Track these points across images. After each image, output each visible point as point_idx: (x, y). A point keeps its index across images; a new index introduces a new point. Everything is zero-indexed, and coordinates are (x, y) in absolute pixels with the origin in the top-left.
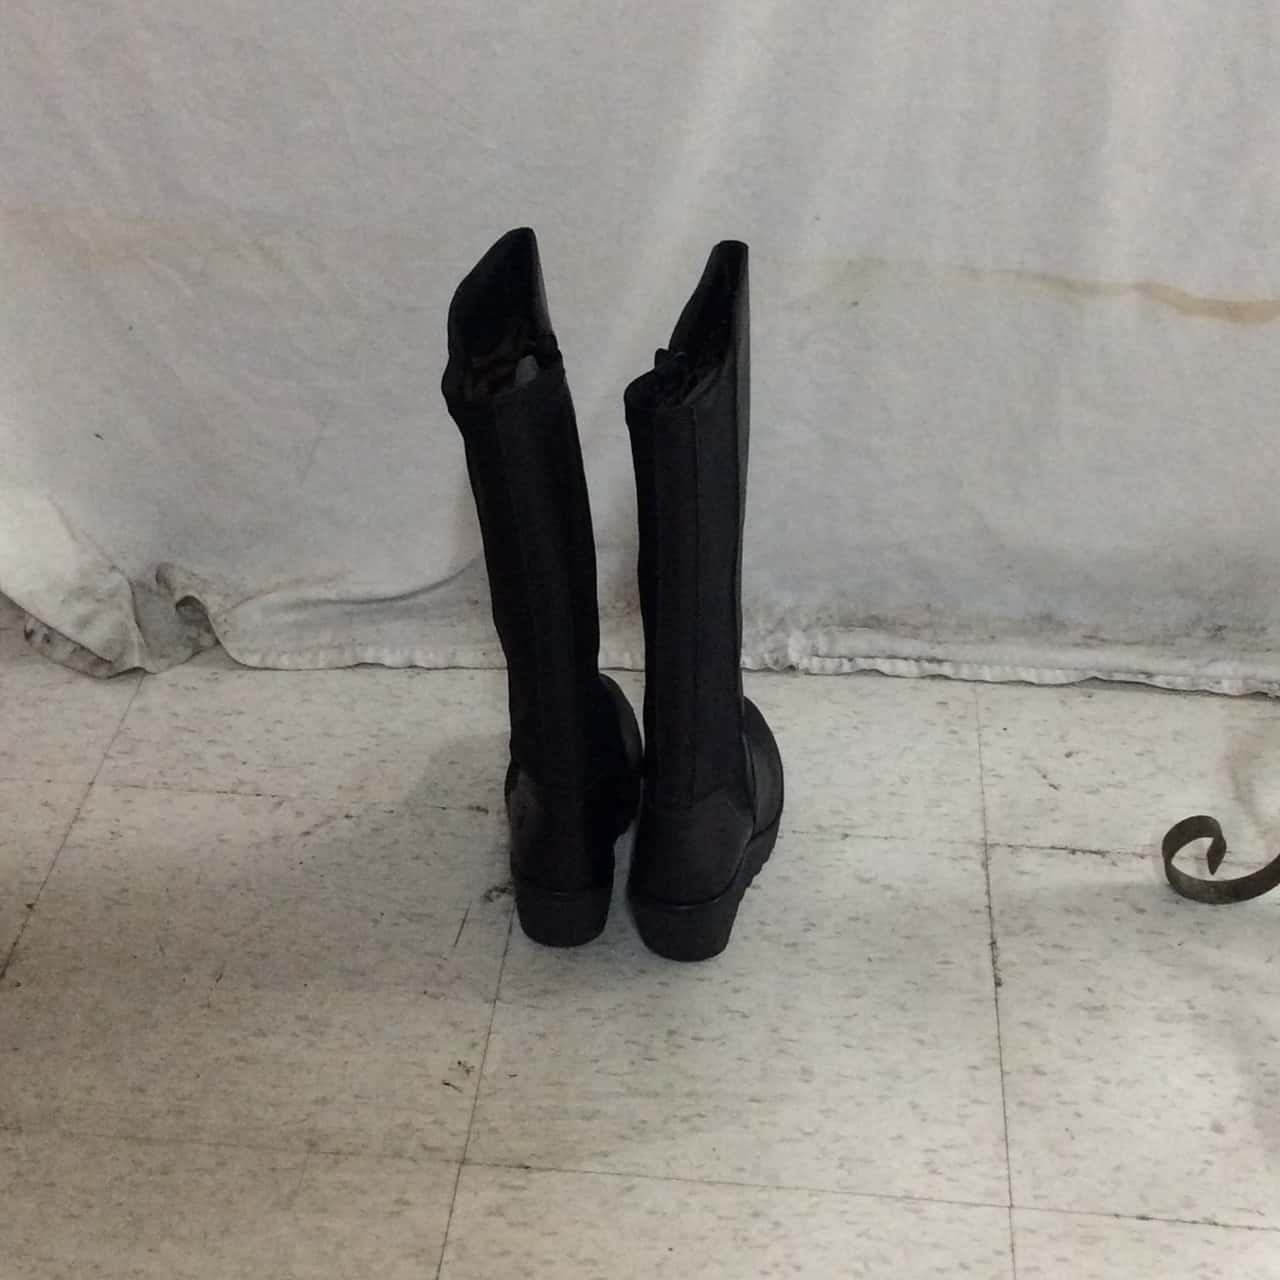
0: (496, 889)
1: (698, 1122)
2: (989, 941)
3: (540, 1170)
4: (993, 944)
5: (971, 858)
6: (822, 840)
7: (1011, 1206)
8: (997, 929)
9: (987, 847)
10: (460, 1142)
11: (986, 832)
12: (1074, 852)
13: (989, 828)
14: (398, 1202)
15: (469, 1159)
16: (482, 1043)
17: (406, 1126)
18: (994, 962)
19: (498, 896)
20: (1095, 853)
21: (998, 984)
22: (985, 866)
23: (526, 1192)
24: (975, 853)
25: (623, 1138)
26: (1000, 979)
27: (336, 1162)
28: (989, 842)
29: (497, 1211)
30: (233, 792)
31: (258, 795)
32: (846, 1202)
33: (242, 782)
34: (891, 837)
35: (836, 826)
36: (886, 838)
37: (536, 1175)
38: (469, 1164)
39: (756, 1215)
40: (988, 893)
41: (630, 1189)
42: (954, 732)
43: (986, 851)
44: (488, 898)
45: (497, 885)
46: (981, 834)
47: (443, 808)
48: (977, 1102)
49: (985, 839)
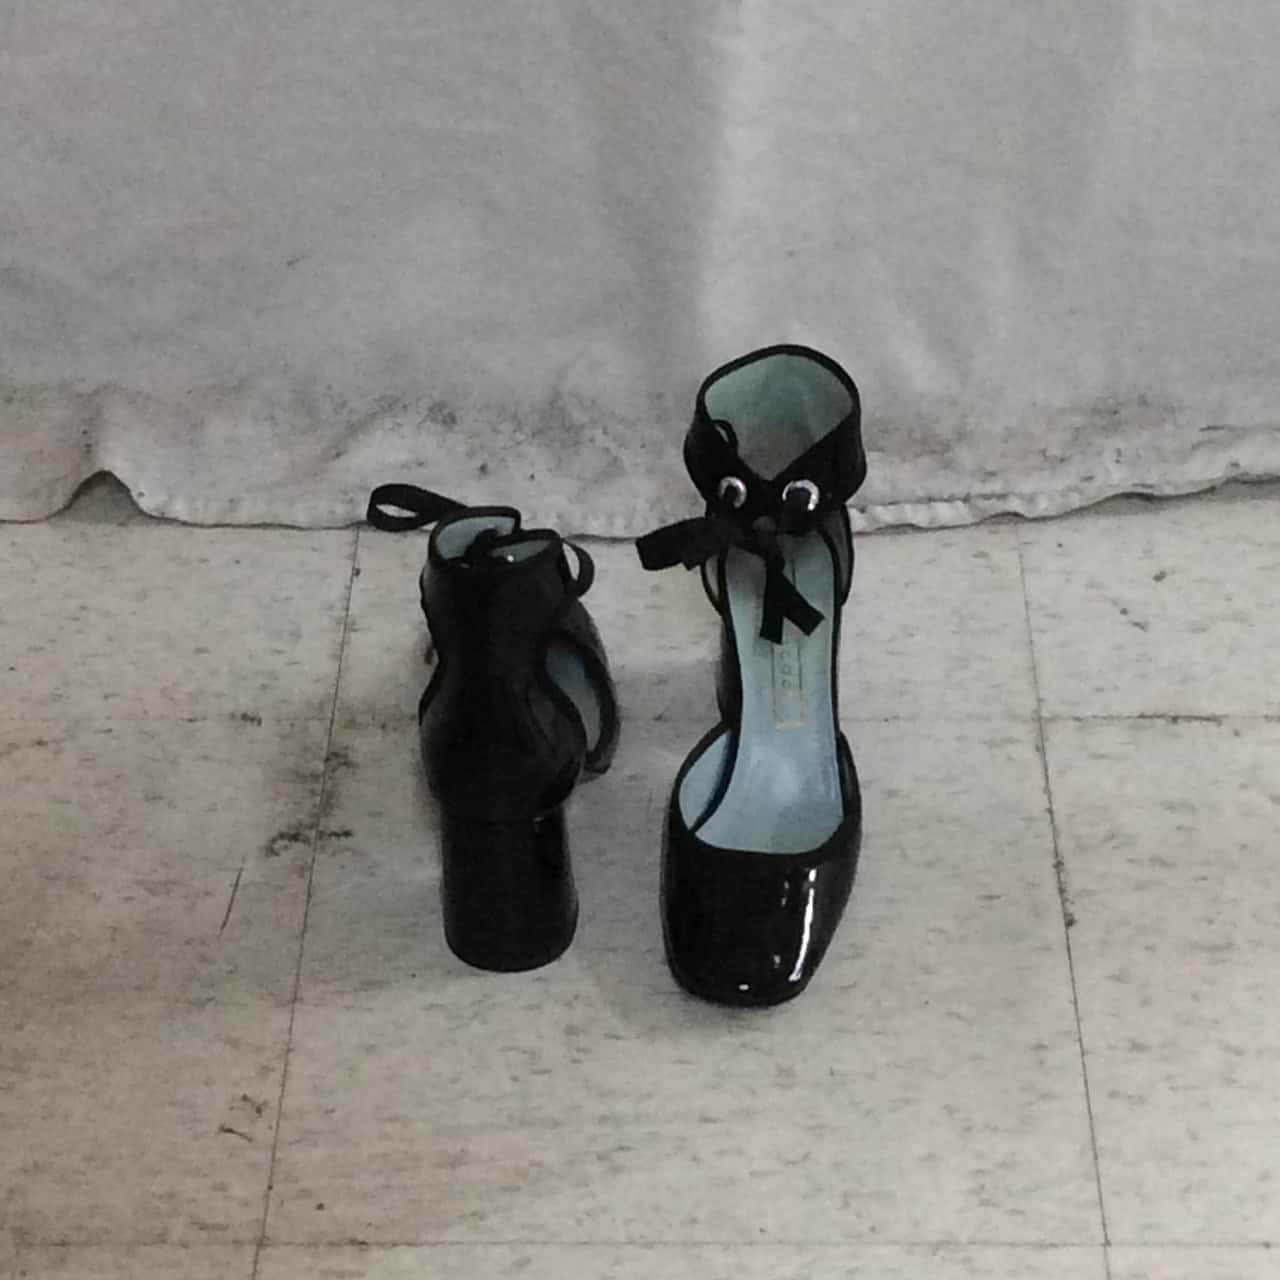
0: (282, 836)
1: (620, 1158)
2: (1054, 861)
3: (382, 1245)
4: (1059, 864)
5: (1016, 741)
7: (1107, 1243)
8: (1066, 845)
9: (1041, 723)
10: (256, 1213)
11: (1040, 701)
12: (1175, 719)
13: (1045, 694)
15: (271, 1238)
16: (279, 1065)
17: (171, 1196)
18: (1062, 891)
19: (286, 847)
20: (1208, 719)
21: (1070, 923)
22: (1041, 750)
24: (1024, 733)
25: (507, 1189)
26: (1071, 915)
27: (63, 1257)
28: (1044, 716)
32: (856, 1256)
34: (896, 718)
36: (886, 720)
37: (376, 1254)
38: (271, 1246)
40: (1047, 791)
42: (981, 555)
43: (1041, 729)
44: (270, 851)
45: (284, 830)
46: (1031, 704)
47: (191, 720)
48: (1047, 1096)
49: (1037, 711)
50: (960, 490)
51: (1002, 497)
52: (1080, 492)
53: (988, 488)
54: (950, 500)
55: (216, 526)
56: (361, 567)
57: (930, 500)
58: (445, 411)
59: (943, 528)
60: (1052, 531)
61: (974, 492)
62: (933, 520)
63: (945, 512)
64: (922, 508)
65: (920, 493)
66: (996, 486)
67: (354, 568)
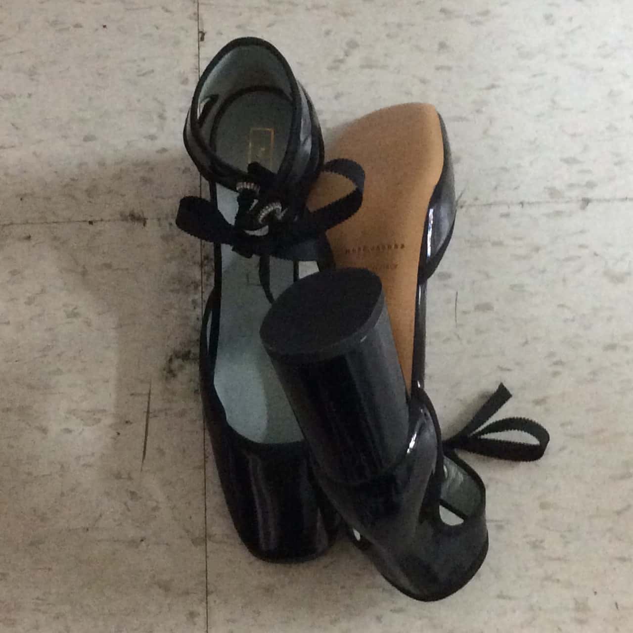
0: (177, 357)
6: (558, 213)
16: (201, 610)
19: (181, 367)
35: (571, 186)
45: (178, 348)
47: (91, 223)
56: (205, 29)
67: (199, 32)
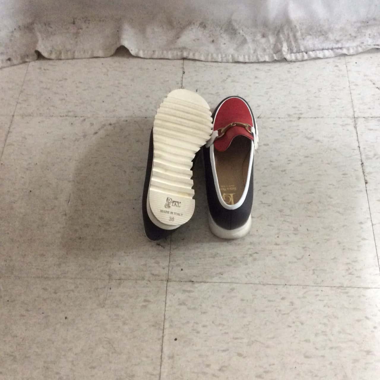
2: (361, 163)
3: (197, 282)
4: (362, 164)
5: (349, 125)
8: (363, 157)
9: (355, 118)
11: (354, 112)
13: (355, 110)
14: (145, 301)
15: (170, 279)
18: (364, 172)
21: (366, 183)
22: (355, 127)
23: (193, 293)
24: (350, 121)
25: (228, 265)
26: (367, 180)
27: (120, 284)
28: (355, 117)
29: (182, 303)
30: (66, 116)
31: (76, 117)
32: (318, 290)
33: (69, 112)
34: (318, 117)
36: (315, 118)
37: (196, 285)
38: (170, 281)
39: (283, 299)
40: (358, 140)
41: (233, 290)
42: (337, 66)
43: (355, 121)
46: (352, 113)
48: (364, 239)
49: (354, 115)
50: (330, 47)
51: (341, 48)
52: (361, 47)
53: (337, 46)
54: (328, 49)
55: (150, 59)
57: (323, 49)
58: (203, 24)
59: (327, 58)
60: (354, 59)
61: (334, 47)
62: (324, 55)
63: (327, 53)
64: (321, 52)
65: (321, 48)
66: (339, 45)
